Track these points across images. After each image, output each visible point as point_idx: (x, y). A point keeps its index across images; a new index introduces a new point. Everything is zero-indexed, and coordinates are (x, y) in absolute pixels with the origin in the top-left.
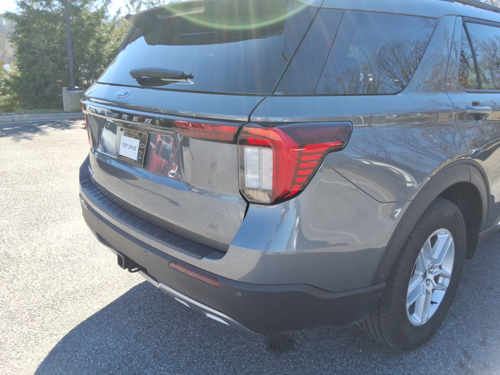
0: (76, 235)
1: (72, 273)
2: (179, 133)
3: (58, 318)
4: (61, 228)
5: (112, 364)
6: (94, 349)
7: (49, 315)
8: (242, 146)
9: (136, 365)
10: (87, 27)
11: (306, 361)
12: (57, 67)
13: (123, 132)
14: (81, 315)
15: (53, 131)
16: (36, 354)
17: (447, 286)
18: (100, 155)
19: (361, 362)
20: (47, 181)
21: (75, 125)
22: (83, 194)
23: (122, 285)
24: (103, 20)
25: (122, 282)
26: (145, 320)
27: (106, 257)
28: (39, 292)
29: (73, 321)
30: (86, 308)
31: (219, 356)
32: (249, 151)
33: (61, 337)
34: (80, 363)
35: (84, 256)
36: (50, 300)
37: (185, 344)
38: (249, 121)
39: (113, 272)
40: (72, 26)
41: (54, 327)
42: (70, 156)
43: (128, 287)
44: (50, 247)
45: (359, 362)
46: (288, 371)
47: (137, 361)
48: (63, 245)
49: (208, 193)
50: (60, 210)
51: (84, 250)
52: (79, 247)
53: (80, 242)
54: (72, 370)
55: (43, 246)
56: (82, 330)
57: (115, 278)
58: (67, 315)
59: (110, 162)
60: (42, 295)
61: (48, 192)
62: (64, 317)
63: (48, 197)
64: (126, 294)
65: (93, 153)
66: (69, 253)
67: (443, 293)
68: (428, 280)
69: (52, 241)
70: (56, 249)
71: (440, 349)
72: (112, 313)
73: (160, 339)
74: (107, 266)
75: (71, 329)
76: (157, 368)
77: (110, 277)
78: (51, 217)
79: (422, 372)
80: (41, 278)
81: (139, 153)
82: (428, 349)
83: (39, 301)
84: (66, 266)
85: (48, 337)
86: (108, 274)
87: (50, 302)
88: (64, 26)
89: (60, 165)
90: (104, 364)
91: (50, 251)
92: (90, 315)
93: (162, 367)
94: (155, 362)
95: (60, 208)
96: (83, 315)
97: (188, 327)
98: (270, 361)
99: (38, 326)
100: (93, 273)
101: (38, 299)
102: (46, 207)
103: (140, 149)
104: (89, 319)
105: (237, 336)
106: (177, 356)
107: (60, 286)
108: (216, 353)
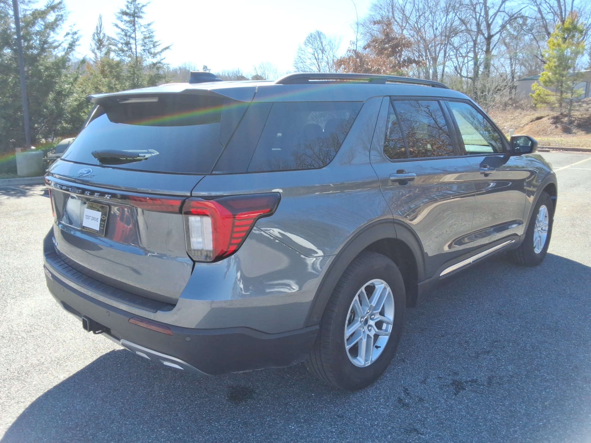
0: (38, 311)
1: (36, 347)
2: (135, 206)
3: (25, 388)
4: (22, 305)
5: (79, 422)
6: (61, 412)
7: (15, 386)
8: (187, 215)
9: (102, 422)
10: (45, 79)
11: (262, 407)
12: (9, 125)
13: (86, 205)
14: (47, 384)
15: (6, 200)
16: (4, 419)
17: (391, 331)
18: (64, 226)
19: (312, 403)
20: (3, 257)
21: (32, 192)
22: (48, 265)
23: (88, 356)
24: (64, 71)
25: (89, 352)
26: (112, 385)
27: (71, 331)
28: (2, 366)
29: (40, 390)
30: (53, 378)
31: (181, 409)
32: (193, 219)
33: (28, 404)
34: (48, 423)
35: (47, 330)
36: (15, 373)
37: (151, 402)
38: (191, 196)
39: (79, 344)
40: (27, 78)
41: (20, 396)
42: (28, 228)
43: (95, 357)
44: (11, 324)
45: (310, 404)
46: (245, 416)
47: (103, 419)
48: (25, 322)
49: (166, 256)
50: (20, 287)
51: (47, 325)
52: (42, 322)
53: (43, 317)
54: (41, 430)
55: (4, 323)
56: (49, 396)
57: (81, 349)
58: (33, 385)
59: (74, 233)
60: (7, 369)
61: (5, 268)
62: (30, 386)
63: (6, 274)
64: (93, 364)
65: (58, 225)
66: (32, 329)
67: (387, 338)
68: (370, 326)
69: (13, 318)
70: (18, 326)
71: (384, 389)
72: (78, 380)
73: (126, 399)
74: (72, 339)
75: (38, 397)
76: (122, 423)
77: (75, 349)
78: (10, 294)
79: (364, 408)
80: (4, 353)
81: (101, 224)
82: (374, 389)
83: (4, 374)
84: (30, 341)
85: (15, 405)
86: (74, 347)
87: (15, 374)
88: (18, 78)
89: (16, 238)
90: (72, 423)
91: (11, 328)
92: (57, 384)
93: (127, 421)
94: (120, 418)
95: (19, 285)
96: (50, 384)
97: (153, 388)
98: (229, 409)
99: (4, 396)
100: (58, 347)
101: (3, 372)
102: (4, 284)
103: (102, 220)
104: (56, 387)
105: (201, 392)
106: (142, 412)
107: (24, 360)
108: (179, 407)
